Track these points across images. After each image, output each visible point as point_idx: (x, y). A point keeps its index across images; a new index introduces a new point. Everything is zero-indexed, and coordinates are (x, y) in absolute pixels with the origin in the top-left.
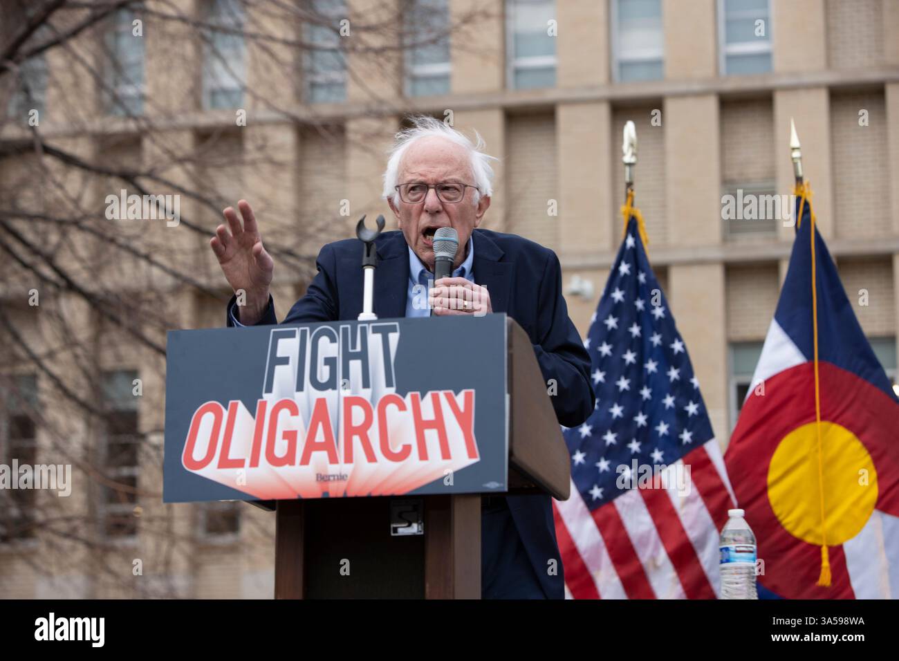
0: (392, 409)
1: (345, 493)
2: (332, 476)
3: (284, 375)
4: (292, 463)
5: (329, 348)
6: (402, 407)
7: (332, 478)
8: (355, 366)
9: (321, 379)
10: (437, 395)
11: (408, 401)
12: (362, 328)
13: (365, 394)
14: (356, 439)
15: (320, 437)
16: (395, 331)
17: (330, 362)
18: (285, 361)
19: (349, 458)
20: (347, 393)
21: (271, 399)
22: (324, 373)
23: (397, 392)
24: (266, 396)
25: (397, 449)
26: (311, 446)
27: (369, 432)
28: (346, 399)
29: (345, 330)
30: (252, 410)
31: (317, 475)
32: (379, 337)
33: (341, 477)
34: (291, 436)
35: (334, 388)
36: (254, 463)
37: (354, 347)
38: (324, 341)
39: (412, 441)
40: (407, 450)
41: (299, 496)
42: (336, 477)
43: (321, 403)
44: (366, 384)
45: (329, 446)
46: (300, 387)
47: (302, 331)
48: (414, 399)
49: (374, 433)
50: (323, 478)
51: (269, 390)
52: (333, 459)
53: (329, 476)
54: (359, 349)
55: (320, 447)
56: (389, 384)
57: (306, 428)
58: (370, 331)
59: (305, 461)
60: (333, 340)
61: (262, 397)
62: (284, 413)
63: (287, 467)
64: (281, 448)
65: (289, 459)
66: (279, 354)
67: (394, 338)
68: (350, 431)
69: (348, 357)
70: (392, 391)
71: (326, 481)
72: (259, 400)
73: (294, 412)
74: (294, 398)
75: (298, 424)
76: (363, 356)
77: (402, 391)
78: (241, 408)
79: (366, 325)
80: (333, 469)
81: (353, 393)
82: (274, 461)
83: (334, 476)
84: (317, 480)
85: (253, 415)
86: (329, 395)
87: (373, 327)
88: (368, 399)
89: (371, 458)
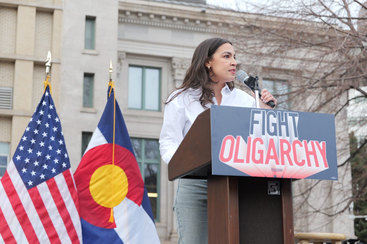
0: (297, 145)
1: (282, 176)
2: (277, 169)
3: (257, 128)
4: (262, 163)
5: (273, 120)
6: (301, 146)
7: (277, 170)
8: (283, 127)
9: (271, 131)
10: (313, 142)
11: (303, 143)
12: (285, 113)
13: (288, 139)
14: (285, 156)
15: (272, 154)
16: (297, 116)
17: (274, 125)
18: (257, 122)
19: (283, 163)
20: (281, 138)
21: (253, 137)
22: (272, 129)
23: (299, 139)
24: (251, 135)
25: (300, 161)
26: (269, 157)
27: (290, 154)
28: (281, 140)
29: (279, 113)
30: (246, 141)
31: (272, 168)
32: (291, 117)
33: (281, 170)
34: (261, 152)
35: (276, 135)
36: (248, 162)
37: (283, 120)
38: (271, 116)
39: (305, 159)
40: (303, 162)
41: (265, 176)
42: (279, 170)
43: (272, 140)
44: (288, 135)
45: (275, 157)
46: (263, 133)
47: (263, 111)
48: (305, 142)
49: (291, 154)
50: (274, 170)
51: (252, 133)
52: (277, 163)
53: (276, 169)
54: (284, 121)
55: (272, 158)
56: (296, 136)
57: (267, 150)
58: (288, 115)
59: (267, 163)
60: (275, 116)
61: (249, 136)
62: (258, 143)
63: (260, 164)
64: (258, 157)
65: (261, 161)
66: (255, 120)
67: (297, 118)
68: (283, 153)
69: (281, 124)
70: (297, 139)
71: (275, 171)
72: (248, 137)
73: (262, 143)
74: (261, 137)
75: (264, 147)
76: (286, 124)
77: (301, 139)
78: (242, 139)
79: (287, 112)
80: (277, 167)
81: (283, 138)
82: (255, 161)
83: (278, 169)
84: (272, 170)
85: (246, 142)
86: (274, 137)
87: (289, 113)
88: (289, 141)
89: (291, 164)
